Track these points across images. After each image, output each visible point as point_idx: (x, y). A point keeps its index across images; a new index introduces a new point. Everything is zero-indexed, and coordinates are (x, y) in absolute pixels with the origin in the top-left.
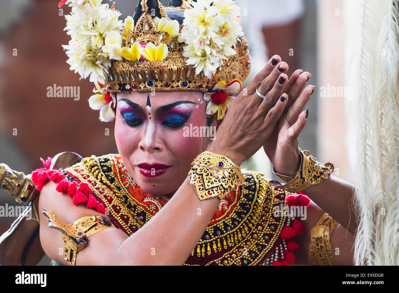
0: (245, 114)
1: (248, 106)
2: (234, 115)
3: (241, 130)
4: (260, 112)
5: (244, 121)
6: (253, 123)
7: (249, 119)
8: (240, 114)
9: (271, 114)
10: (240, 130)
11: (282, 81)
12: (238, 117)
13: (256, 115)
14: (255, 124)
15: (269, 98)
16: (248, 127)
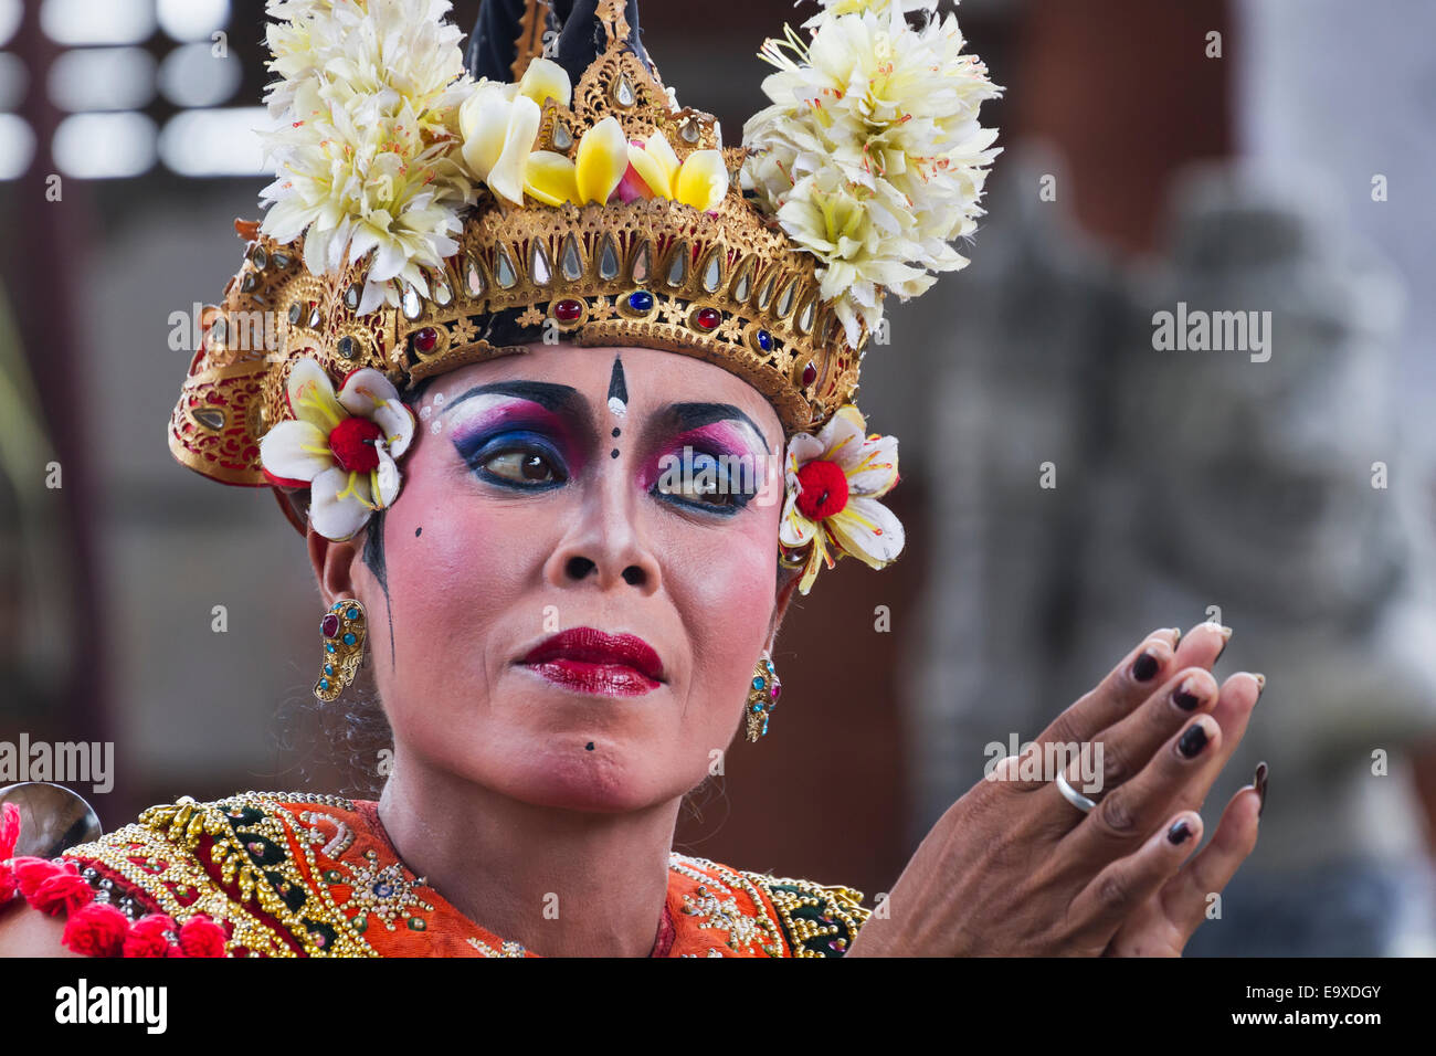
0: (995, 864)
1: (1008, 836)
2: (944, 866)
3: (963, 929)
4: (1064, 864)
5: (984, 894)
6: (1018, 906)
7: (1008, 886)
8: (969, 860)
9: (1107, 882)
10: (959, 926)
11: (1193, 746)
12: (959, 874)
13: (1040, 874)
14: (1031, 914)
15: (1116, 811)
16: (997, 921)
